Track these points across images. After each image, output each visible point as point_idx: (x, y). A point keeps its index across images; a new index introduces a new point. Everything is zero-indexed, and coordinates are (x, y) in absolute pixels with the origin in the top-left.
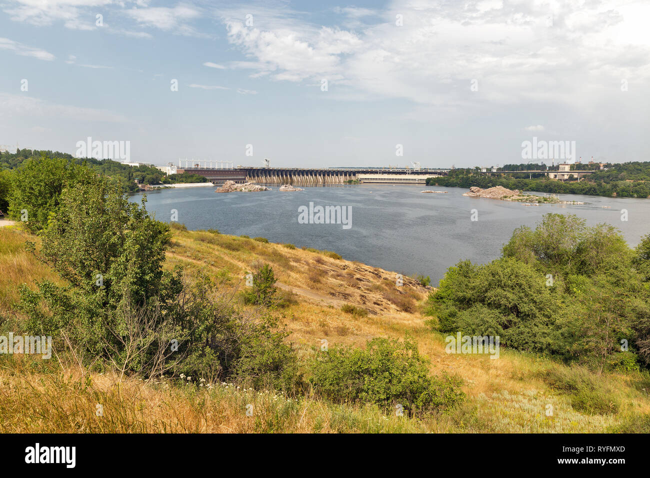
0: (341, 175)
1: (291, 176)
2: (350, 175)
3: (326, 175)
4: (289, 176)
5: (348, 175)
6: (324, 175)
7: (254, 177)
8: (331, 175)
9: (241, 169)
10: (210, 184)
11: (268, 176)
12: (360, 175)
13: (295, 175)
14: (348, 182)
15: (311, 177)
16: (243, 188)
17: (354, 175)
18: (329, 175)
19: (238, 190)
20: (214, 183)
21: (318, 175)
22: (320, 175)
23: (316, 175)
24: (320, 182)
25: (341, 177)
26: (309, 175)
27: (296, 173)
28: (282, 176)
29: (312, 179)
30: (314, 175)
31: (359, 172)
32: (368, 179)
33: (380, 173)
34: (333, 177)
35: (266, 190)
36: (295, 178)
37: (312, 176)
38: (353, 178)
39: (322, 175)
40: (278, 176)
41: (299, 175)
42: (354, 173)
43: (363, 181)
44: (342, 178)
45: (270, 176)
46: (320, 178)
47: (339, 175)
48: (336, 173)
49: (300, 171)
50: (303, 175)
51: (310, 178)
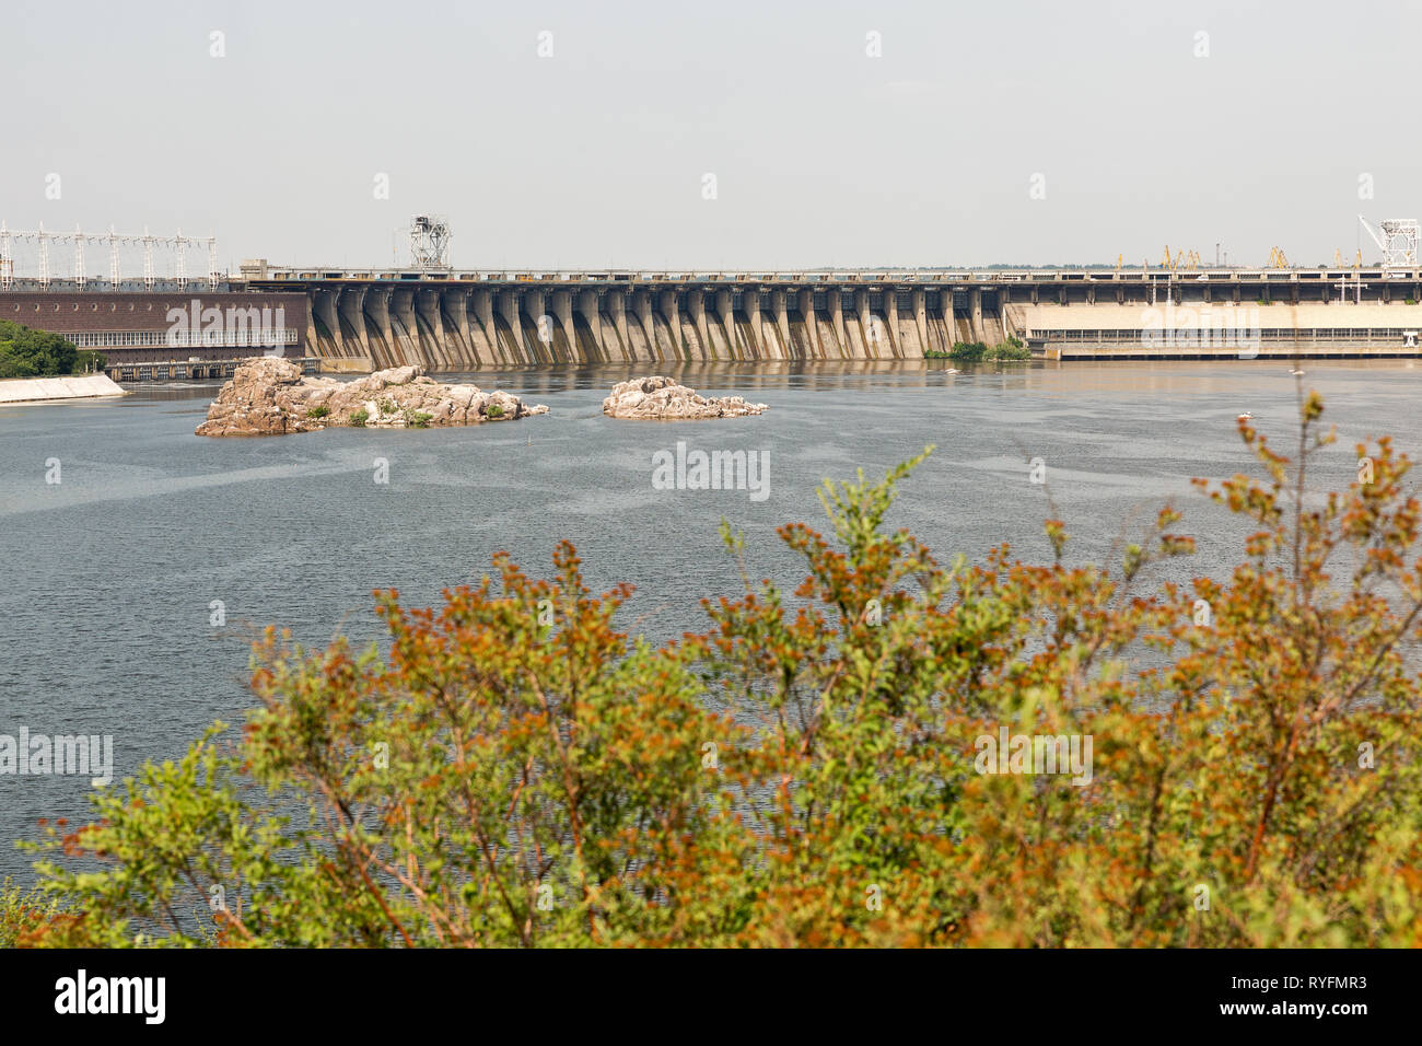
0: (907, 311)
1: (581, 323)
2: (962, 314)
3: (811, 316)
4: (569, 326)
5: (949, 314)
6: (796, 317)
7: (349, 332)
8: (838, 315)
9: (263, 285)
10: (97, 386)
11: (439, 329)
12: (1028, 307)
13: (607, 315)
14: (955, 358)
15: (714, 327)
16: (372, 407)
17: (992, 309)
18: (825, 316)
19: (336, 417)
20: (124, 379)
21: (756, 317)
22: (770, 315)
23: (742, 316)
24: (769, 361)
25: (909, 323)
26: (702, 318)
27: (619, 305)
28: (529, 325)
29: (718, 340)
30: (729, 318)
31: (1021, 292)
32: (1091, 333)
33: (1162, 296)
34: (853, 325)
35: (518, 414)
36: (610, 338)
37: (719, 320)
38: (985, 330)
39: (783, 318)
40: (502, 324)
41: (635, 317)
42: (994, 297)
43: (1056, 350)
44: (915, 334)
45: (451, 327)
46: (771, 337)
47: (893, 313)
48: (872, 296)
49: (642, 289)
50: (662, 317)
51: (710, 336)
